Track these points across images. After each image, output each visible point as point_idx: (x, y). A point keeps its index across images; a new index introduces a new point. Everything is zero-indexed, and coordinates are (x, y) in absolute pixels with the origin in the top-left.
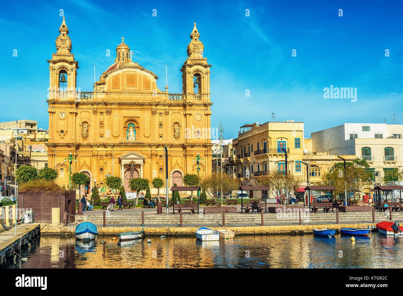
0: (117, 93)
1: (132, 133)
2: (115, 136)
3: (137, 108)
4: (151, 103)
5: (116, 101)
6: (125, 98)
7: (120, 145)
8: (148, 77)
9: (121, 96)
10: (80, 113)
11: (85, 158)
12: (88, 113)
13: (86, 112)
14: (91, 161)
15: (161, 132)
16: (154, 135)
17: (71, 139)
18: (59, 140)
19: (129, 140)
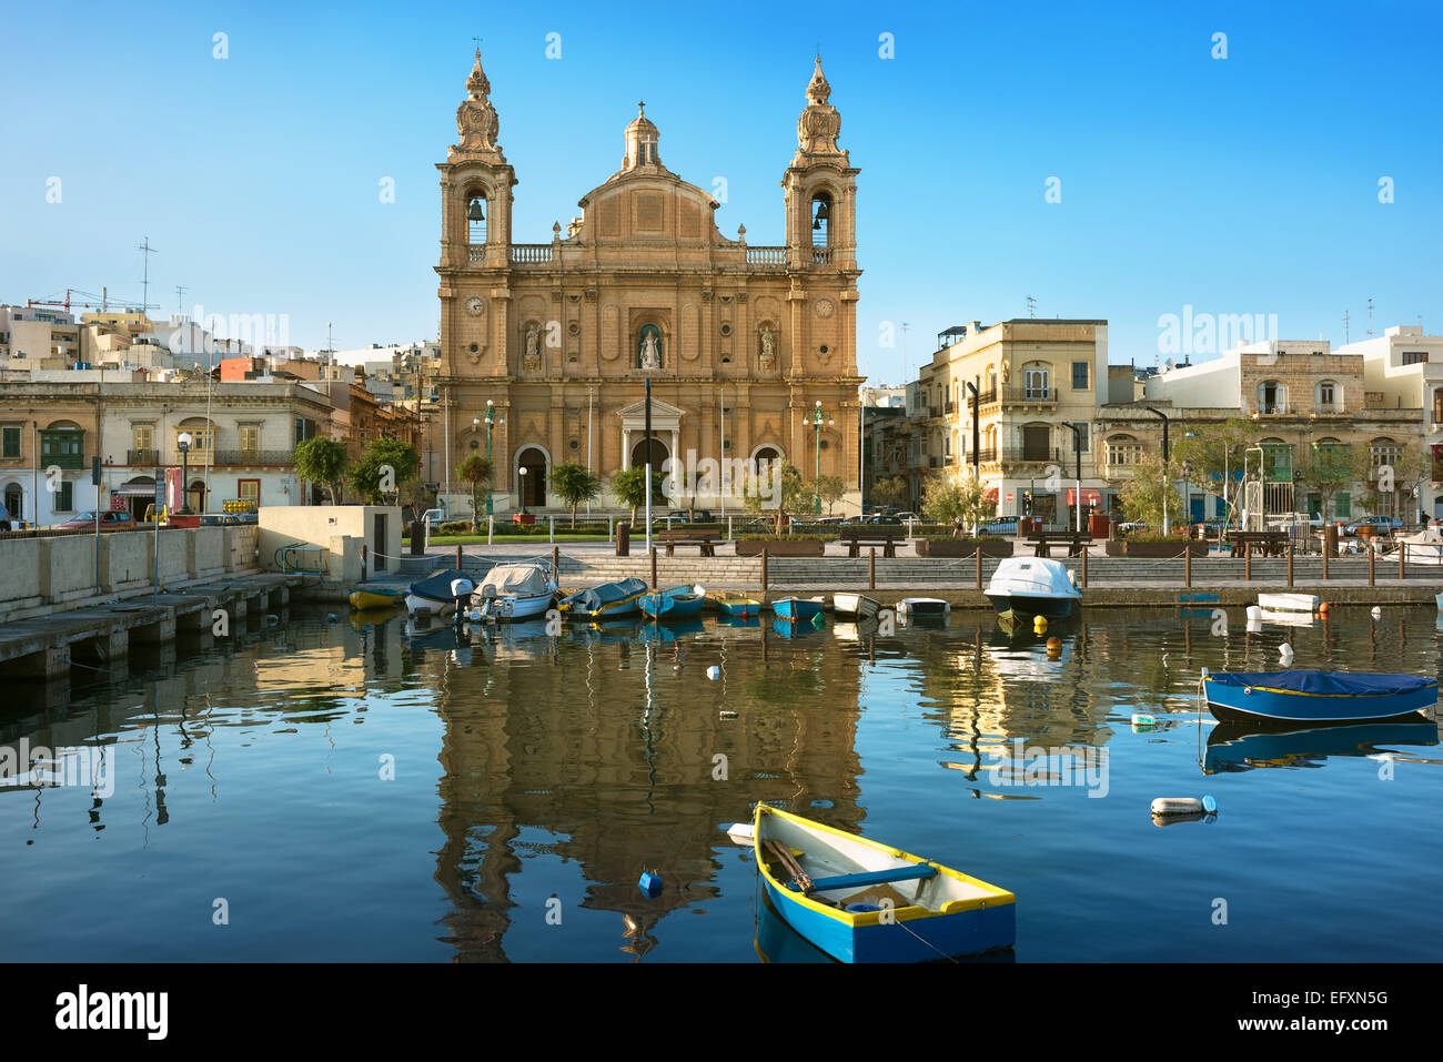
0: (613, 246)
1: (650, 350)
2: (605, 357)
3: (666, 284)
4: (701, 270)
5: (610, 267)
6: (634, 258)
7: (621, 381)
8: (692, 204)
9: (622, 255)
10: (521, 299)
11: (532, 416)
12: (539, 299)
13: (536, 296)
14: (548, 423)
15: (726, 349)
16: (707, 354)
17: (497, 366)
18: (467, 370)
19: (645, 367)
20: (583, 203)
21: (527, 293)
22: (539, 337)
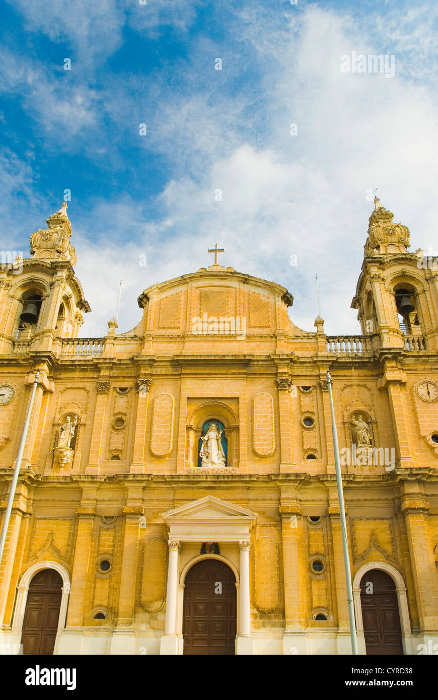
0: (172, 338)
1: (213, 446)
2: (156, 453)
3: (232, 371)
4: (274, 356)
10: (61, 392)
12: (82, 392)
13: (79, 388)
14: (73, 536)
15: (310, 443)
16: (286, 448)
19: (207, 467)
21: (70, 386)
22: (76, 431)
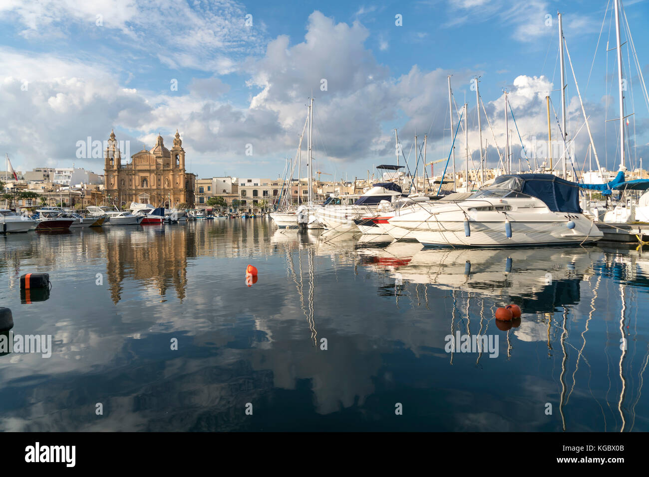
0: (138, 165)
1: (145, 184)
2: (136, 185)
3: (148, 172)
4: (154, 169)
5: (137, 169)
7: (139, 189)
9: (139, 167)
10: (120, 175)
11: (123, 196)
12: (124, 175)
14: (126, 197)
15: (159, 183)
16: (155, 184)
17: (116, 187)
18: (110, 188)
19: (144, 187)
20: (132, 157)
22: (124, 182)
